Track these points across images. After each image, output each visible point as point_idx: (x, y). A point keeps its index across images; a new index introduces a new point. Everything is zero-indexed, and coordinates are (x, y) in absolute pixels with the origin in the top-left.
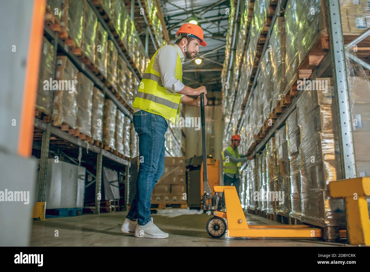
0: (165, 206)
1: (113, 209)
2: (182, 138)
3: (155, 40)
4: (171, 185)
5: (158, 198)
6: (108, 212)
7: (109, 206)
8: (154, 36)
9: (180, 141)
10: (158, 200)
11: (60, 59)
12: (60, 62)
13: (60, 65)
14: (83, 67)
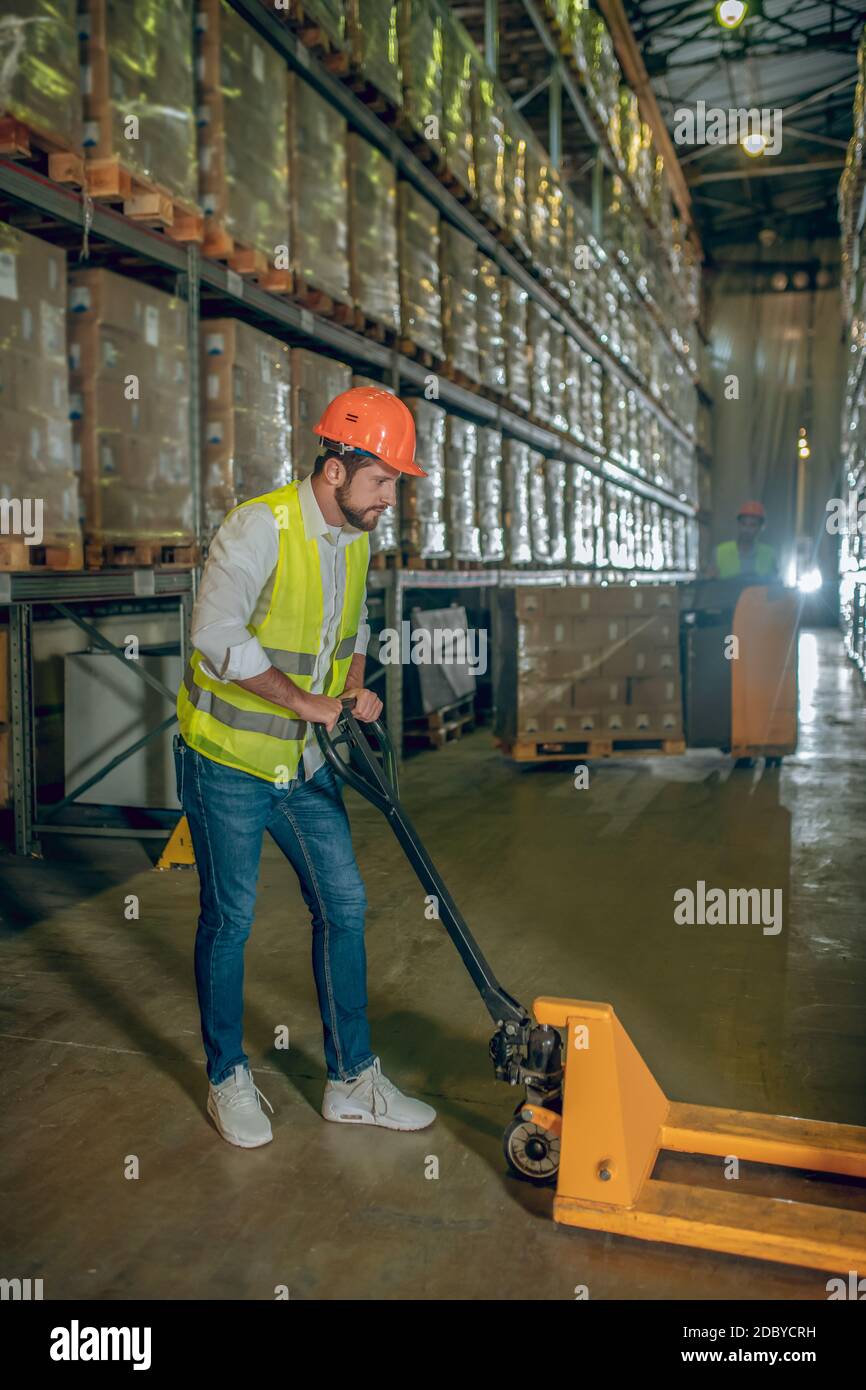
0: (610, 749)
1: (450, 735)
2: (699, 414)
3: (587, 104)
4: (629, 679)
5: (588, 722)
6: (434, 748)
7: (437, 729)
8: (583, 91)
9: (690, 428)
10: (588, 728)
11: (214, 331)
12: (217, 342)
13: (216, 352)
14: (307, 322)
